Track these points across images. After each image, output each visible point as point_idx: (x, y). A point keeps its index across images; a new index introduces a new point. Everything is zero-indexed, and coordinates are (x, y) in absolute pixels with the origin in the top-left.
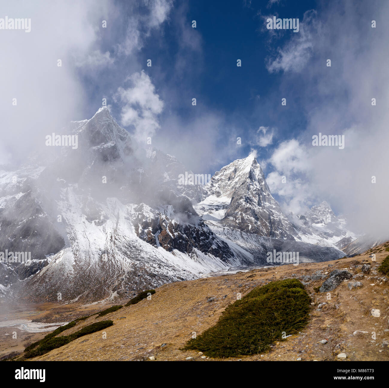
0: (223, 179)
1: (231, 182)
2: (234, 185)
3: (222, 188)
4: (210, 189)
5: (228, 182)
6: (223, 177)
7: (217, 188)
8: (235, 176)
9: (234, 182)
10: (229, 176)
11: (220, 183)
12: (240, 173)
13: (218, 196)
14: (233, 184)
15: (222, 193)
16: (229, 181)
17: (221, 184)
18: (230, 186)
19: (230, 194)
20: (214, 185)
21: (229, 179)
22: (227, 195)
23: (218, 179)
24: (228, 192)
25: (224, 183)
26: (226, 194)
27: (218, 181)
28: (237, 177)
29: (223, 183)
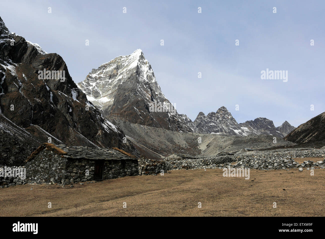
0: (102, 77)
1: (113, 81)
2: (117, 83)
3: (101, 87)
4: (86, 88)
5: (109, 81)
6: (102, 75)
7: (95, 87)
8: (118, 73)
9: (116, 80)
10: (110, 73)
11: (98, 81)
12: (125, 70)
13: (96, 97)
14: (115, 82)
15: (101, 93)
16: (110, 79)
17: (100, 82)
18: (111, 85)
19: (112, 93)
20: (91, 84)
21: (110, 77)
22: (108, 95)
23: (96, 77)
24: (110, 92)
25: (104, 82)
26: (106, 94)
27: (96, 79)
28: (120, 75)
29: (102, 81)
